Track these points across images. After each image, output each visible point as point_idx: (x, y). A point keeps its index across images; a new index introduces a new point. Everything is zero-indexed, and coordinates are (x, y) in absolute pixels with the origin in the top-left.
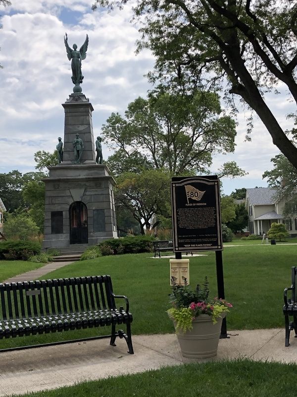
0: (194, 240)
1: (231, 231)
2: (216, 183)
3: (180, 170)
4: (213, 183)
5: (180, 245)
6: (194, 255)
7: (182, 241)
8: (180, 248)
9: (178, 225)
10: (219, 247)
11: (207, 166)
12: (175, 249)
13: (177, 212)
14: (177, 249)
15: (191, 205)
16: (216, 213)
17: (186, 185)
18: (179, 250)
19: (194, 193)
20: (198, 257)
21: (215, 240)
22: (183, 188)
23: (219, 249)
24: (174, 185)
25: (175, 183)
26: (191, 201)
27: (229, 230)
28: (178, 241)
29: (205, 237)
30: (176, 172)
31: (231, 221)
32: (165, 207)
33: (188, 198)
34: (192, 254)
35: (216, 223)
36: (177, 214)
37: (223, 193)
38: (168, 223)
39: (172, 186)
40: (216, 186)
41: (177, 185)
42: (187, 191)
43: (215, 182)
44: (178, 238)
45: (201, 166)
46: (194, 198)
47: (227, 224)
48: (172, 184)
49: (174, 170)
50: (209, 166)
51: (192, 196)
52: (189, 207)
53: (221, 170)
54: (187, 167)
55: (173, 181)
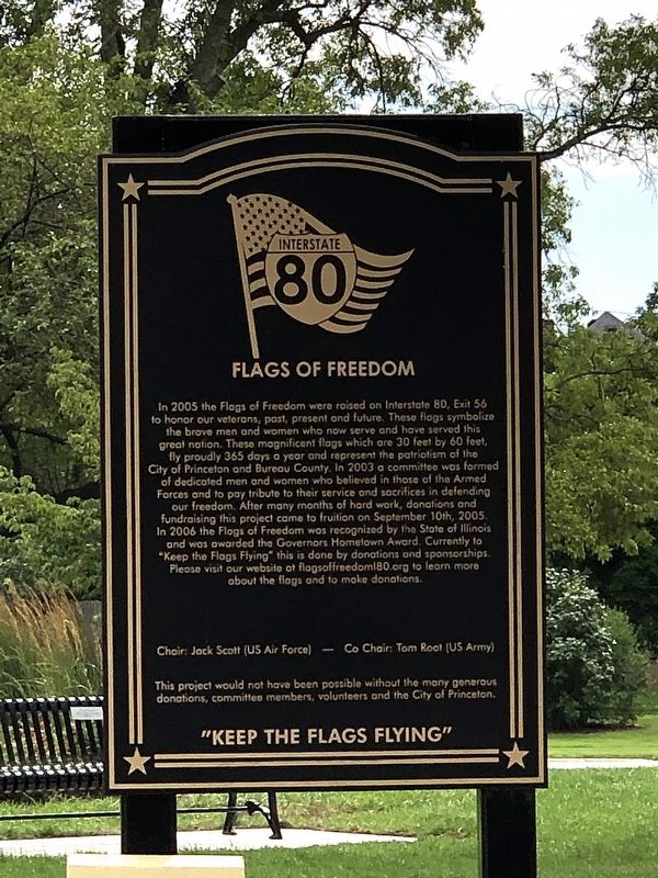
0: (297, 691)
1: (627, 631)
2: (509, 186)
3: (194, 66)
4: (479, 186)
5: (171, 729)
6: (293, 839)
7: (187, 693)
8: (166, 760)
9: (151, 545)
10: (516, 756)
11: (433, 44)
12: (122, 768)
13: (151, 435)
14: (137, 762)
15: (279, 370)
16: (496, 451)
17: (241, 188)
18: (153, 774)
19: (309, 262)
20: (332, 853)
21: (477, 689)
22: (214, 212)
23: (516, 771)
24: (131, 188)
25: (142, 173)
26: (285, 337)
27: (611, 625)
28: (150, 693)
29: (394, 667)
30: (162, 89)
31: (631, 545)
32: (48, 398)
33: (251, 305)
34: (276, 827)
35: (497, 543)
36: (149, 454)
37: (568, 297)
38: (69, 547)
39: (116, 192)
40: (511, 213)
41: (161, 188)
42: (244, 249)
43: (497, 171)
44: (154, 668)
45: (387, 45)
46: (308, 312)
47: (599, 573)
48: (118, 174)
49: (143, 70)
50: (453, 41)
51: (291, 290)
52: (261, 388)
53: (564, 82)
54: (259, 50)
55: (121, 147)
